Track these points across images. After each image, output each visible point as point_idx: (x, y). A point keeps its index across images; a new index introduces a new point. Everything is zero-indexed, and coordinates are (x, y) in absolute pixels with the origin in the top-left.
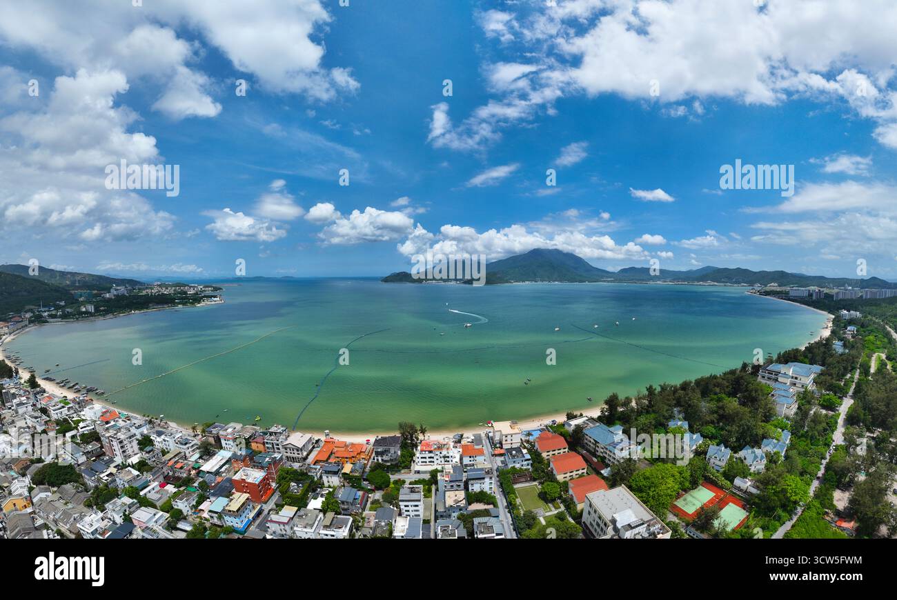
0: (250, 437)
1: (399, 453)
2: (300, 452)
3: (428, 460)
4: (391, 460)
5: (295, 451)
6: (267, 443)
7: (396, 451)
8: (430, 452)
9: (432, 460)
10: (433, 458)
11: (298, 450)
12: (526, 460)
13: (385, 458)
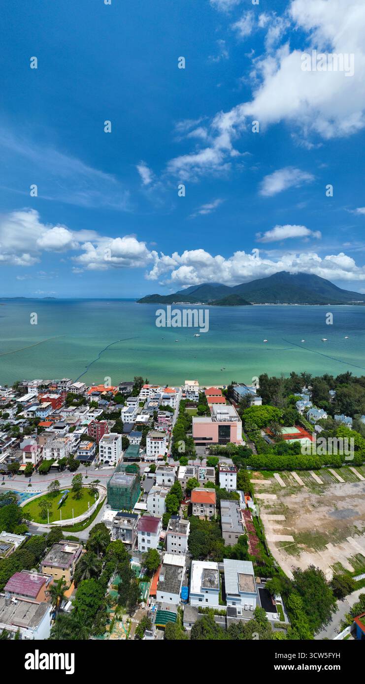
0: (48, 385)
1: (132, 390)
2: (78, 391)
3: (146, 394)
4: (127, 393)
5: (75, 390)
6: (59, 387)
7: (130, 389)
8: (148, 389)
9: (148, 393)
10: (148, 392)
11: (77, 390)
12: (196, 397)
13: (124, 391)
